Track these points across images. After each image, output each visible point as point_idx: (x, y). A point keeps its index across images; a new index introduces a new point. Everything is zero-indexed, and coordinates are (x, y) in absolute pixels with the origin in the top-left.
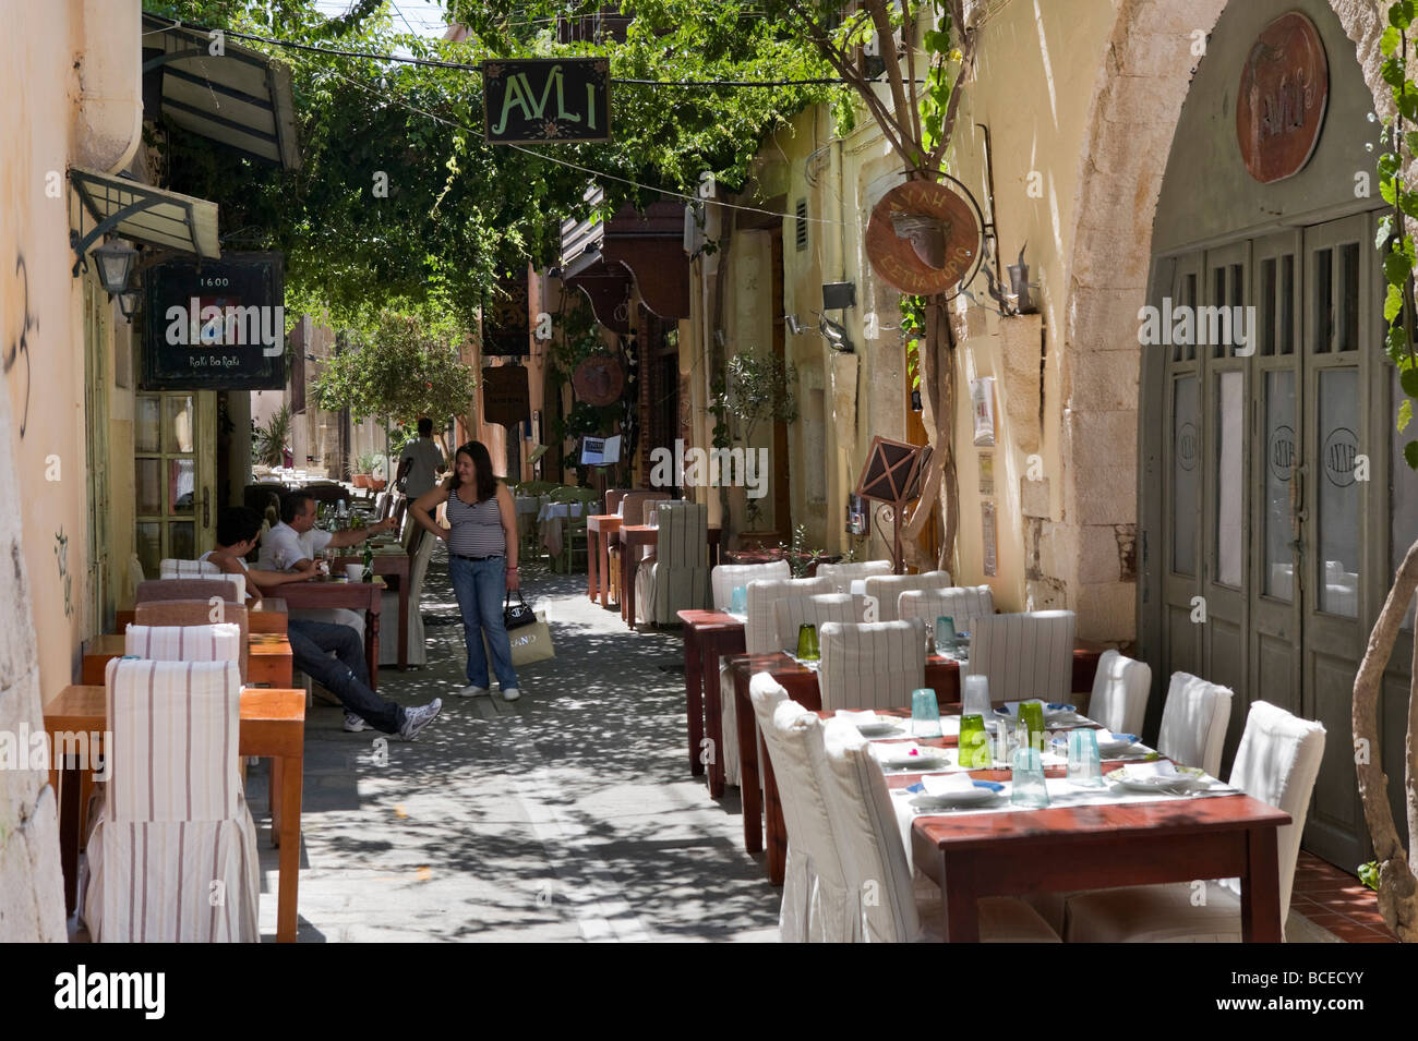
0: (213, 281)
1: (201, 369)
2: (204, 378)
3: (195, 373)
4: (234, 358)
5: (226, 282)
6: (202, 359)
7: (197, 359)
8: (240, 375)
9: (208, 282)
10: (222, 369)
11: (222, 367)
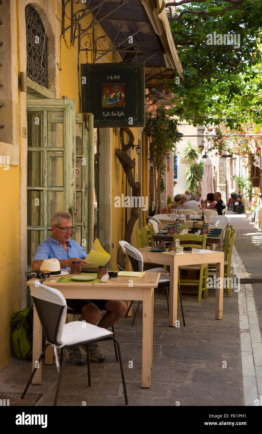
0: (113, 77)
1: (108, 118)
2: (109, 121)
3: (105, 119)
4: (122, 112)
5: (118, 77)
6: (108, 113)
7: (106, 113)
8: (125, 120)
9: (111, 78)
10: (117, 117)
11: (117, 116)
